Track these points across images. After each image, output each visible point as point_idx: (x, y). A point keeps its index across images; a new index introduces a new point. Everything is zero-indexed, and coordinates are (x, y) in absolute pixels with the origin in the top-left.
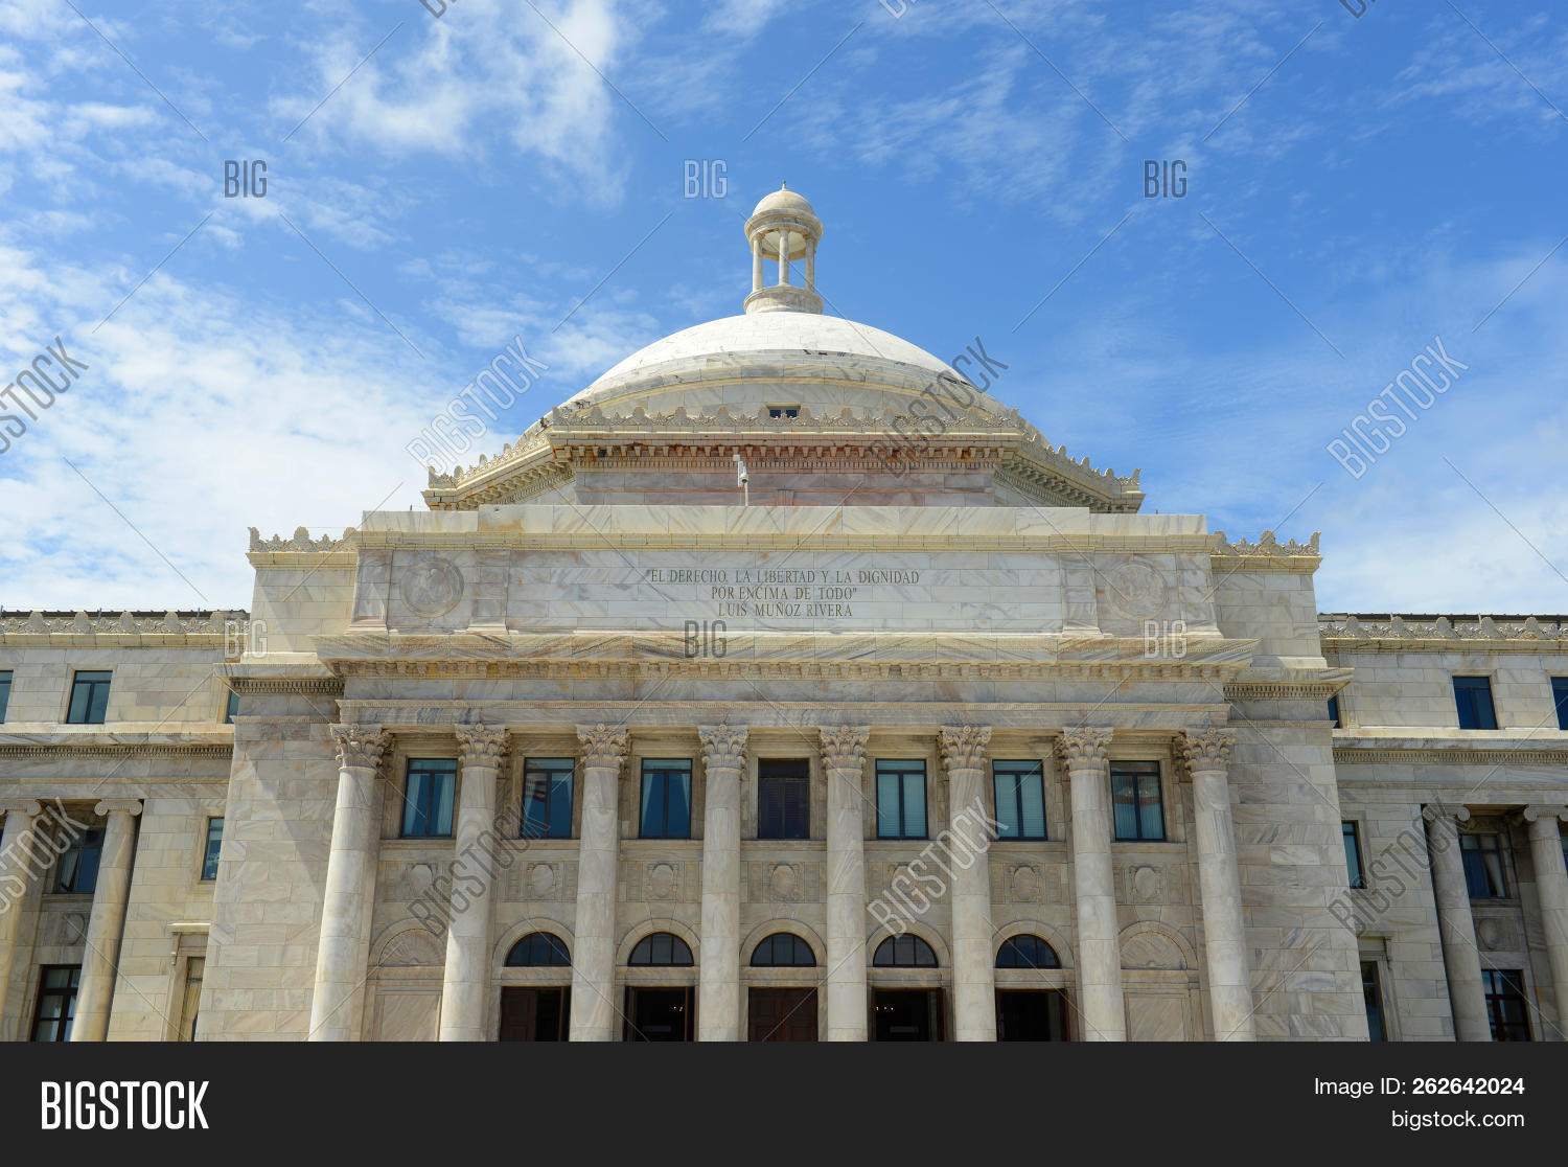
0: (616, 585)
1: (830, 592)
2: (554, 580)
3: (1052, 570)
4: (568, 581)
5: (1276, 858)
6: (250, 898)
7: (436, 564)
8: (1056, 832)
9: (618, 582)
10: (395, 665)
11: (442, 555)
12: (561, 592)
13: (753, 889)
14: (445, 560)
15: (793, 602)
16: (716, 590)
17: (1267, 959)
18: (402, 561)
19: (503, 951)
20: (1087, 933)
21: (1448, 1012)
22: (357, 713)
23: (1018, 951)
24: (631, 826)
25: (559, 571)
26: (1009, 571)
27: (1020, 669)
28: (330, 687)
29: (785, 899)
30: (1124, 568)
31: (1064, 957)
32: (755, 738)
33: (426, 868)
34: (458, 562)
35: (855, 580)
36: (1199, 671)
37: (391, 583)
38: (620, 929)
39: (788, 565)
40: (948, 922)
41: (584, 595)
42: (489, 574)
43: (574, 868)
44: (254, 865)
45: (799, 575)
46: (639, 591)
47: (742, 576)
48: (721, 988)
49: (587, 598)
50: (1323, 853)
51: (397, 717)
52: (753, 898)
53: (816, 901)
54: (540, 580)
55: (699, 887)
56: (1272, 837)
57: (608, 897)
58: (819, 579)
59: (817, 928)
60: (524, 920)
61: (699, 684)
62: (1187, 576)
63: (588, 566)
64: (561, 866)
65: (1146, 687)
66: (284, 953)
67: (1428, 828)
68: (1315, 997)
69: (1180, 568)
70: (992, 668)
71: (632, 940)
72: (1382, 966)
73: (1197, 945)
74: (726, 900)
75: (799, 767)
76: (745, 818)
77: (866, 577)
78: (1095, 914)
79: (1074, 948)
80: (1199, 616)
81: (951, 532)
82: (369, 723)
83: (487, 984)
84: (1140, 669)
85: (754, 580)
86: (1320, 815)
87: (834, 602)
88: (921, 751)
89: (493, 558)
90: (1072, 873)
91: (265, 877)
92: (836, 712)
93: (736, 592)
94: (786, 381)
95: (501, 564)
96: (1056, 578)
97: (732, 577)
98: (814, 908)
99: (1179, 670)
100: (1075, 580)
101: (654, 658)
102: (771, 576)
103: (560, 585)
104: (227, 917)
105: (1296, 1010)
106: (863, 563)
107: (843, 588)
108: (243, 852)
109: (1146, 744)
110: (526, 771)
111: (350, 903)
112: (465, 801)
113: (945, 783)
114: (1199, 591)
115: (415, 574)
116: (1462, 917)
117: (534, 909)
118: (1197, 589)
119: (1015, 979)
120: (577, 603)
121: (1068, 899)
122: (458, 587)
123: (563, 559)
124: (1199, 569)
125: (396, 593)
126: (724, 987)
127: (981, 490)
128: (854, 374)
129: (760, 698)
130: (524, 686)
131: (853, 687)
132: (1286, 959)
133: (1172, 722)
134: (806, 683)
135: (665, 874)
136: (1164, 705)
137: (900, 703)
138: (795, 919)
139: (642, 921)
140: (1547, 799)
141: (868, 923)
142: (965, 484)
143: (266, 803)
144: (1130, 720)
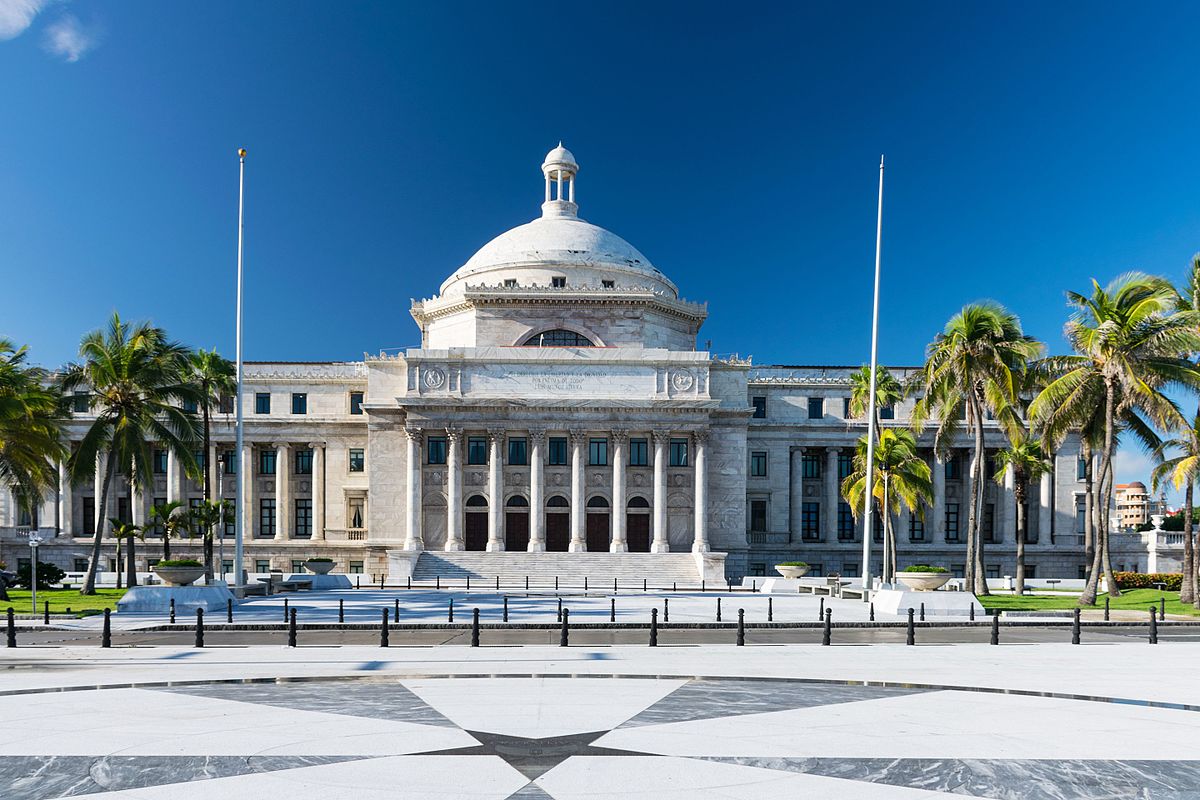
0: (499, 378)
1: (575, 381)
2: (477, 375)
3: (653, 373)
5: (723, 472)
7: (435, 369)
8: (650, 463)
9: (499, 376)
10: (424, 407)
11: (437, 366)
12: (479, 380)
13: (548, 482)
14: (438, 368)
15: (562, 385)
16: (534, 381)
17: (716, 505)
18: (422, 368)
19: (466, 501)
20: (656, 496)
21: (788, 518)
22: (412, 423)
23: (635, 502)
24: (506, 461)
25: (478, 372)
26: (638, 373)
27: (639, 410)
28: (402, 412)
29: (558, 486)
31: (650, 504)
32: (548, 431)
33: (437, 474)
34: (442, 369)
35: (584, 377)
36: (701, 410)
37: (420, 377)
38: (503, 495)
39: (560, 370)
40: (611, 493)
41: (488, 381)
42: (454, 373)
43: (486, 475)
45: (564, 375)
46: (507, 381)
47: (543, 376)
48: (537, 514)
50: (739, 470)
51: (426, 425)
52: (548, 485)
54: (474, 375)
55: (529, 482)
56: (723, 465)
57: (499, 485)
58: (571, 376)
59: (568, 494)
60: (472, 492)
61: (529, 414)
62: (701, 375)
63: (488, 370)
64: (482, 474)
65: (682, 416)
67: (791, 454)
68: (730, 516)
69: (698, 372)
70: (630, 409)
71: (508, 498)
72: (767, 503)
73: (691, 500)
74: (538, 486)
75: (563, 441)
76: (544, 459)
77: (587, 375)
79: (652, 502)
80: (703, 390)
81: (618, 359)
82: (416, 427)
83: (462, 512)
84: (681, 409)
85: (547, 376)
86: (738, 456)
87: (576, 385)
88: (605, 436)
89: (455, 367)
90: (652, 477)
92: (576, 425)
93: (541, 380)
94: (561, 266)
95: (458, 369)
96: (655, 376)
97: (540, 376)
98: (568, 488)
99: (694, 410)
100: (662, 376)
101: (513, 406)
102: (554, 374)
103: (479, 378)
105: (723, 521)
106: (586, 369)
109: (682, 434)
110: (469, 441)
111: (416, 486)
112: (450, 452)
113: (612, 447)
115: (428, 373)
116: (799, 487)
117: (475, 489)
119: (633, 511)
121: (651, 485)
122: (444, 379)
123: (479, 368)
125: (422, 381)
127: (638, 318)
128: (588, 263)
129: (550, 419)
130: (469, 415)
131: (582, 415)
132: (722, 505)
133: (691, 427)
134: (566, 414)
135: (518, 477)
136: (688, 422)
137: (598, 421)
138: (561, 492)
139: (512, 492)
140: (835, 444)
141: (586, 493)
142: (632, 315)
143: (382, 452)
144: (676, 427)
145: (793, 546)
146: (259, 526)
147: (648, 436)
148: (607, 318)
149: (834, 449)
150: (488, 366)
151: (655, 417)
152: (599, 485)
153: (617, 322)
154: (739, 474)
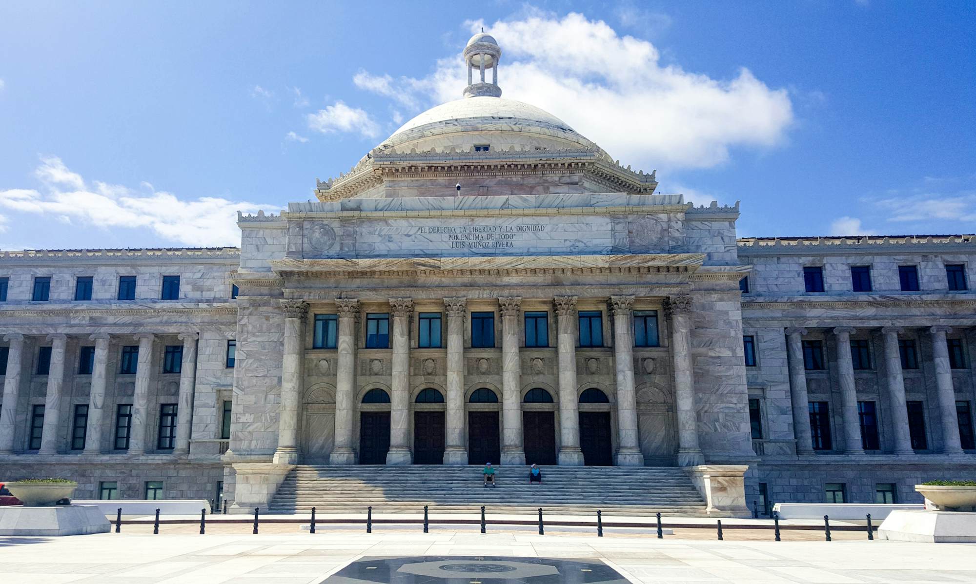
0: (406, 235)
1: (503, 236)
2: (377, 233)
3: (607, 223)
4: (383, 233)
5: (711, 353)
6: (250, 375)
7: (323, 226)
8: (607, 344)
9: (406, 233)
10: (307, 272)
11: (325, 222)
12: (380, 239)
13: (470, 369)
14: (327, 225)
15: (486, 241)
16: (450, 236)
17: (706, 397)
18: (307, 225)
19: (361, 397)
20: (620, 388)
21: (791, 421)
22: (291, 294)
23: (588, 395)
24: (415, 342)
25: (379, 229)
26: (587, 224)
27: (591, 270)
29: (484, 374)
30: (643, 221)
31: (611, 398)
32: (469, 302)
33: (325, 362)
34: (332, 226)
35: (515, 230)
36: (678, 269)
37: (303, 236)
38: (410, 387)
39: (483, 224)
40: (557, 384)
41: (391, 240)
42: (347, 230)
43: (391, 361)
44: (251, 361)
45: (488, 228)
46: (416, 237)
47: (462, 230)
48: (456, 412)
49: (392, 241)
50: (733, 351)
51: (310, 296)
52: (469, 373)
53: (498, 374)
54: (370, 233)
55: (445, 369)
56: (710, 344)
57: (406, 373)
58: (498, 229)
59: (499, 386)
60: (369, 384)
61: (443, 279)
62: (673, 224)
63: (392, 226)
64: (385, 360)
65: (651, 277)
66: (266, 398)
67: (787, 337)
68: (727, 414)
69: (669, 220)
71: (417, 392)
72: (761, 401)
73: (671, 391)
74: (458, 374)
75: (489, 316)
76: (466, 339)
77: (520, 229)
78: (624, 379)
79: (615, 395)
80: (678, 243)
82: (297, 299)
83: (354, 410)
84: (649, 268)
85: (468, 231)
86: (733, 333)
87: (505, 241)
88: (545, 308)
89: (349, 223)
90: (614, 362)
91: (255, 366)
92: (506, 293)
93: (460, 237)
94: (483, 132)
95: (353, 226)
96: (609, 227)
97: (458, 231)
98: (497, 377)
99: (668, 269)
100: (619, 228)
101: (423, 268)
102: (476, 229)
103: (380, 235)
104: (240, 383)
105: (717, 420)
106: (519, 221)
107: (509, 234)
108: (246, 356)
109: (650, 303)
110: (368, 319)
111: (293, 377)
112: (341, 333)
113: (556, 322)
114: (679, 231)
115: (314, 232)
116: (801, 378)
117: (374, 379)
118: (677, 230)
119: (589, 407)
120: (388, 243)
121: (613, 373)
122: (333, 237)
123: (380, 223)
124: (679, 220)
125: (306, 240)
126: (458, 411)
127: (577, 183)
128: (516, 128)
129: (471, 285)
130: (365, 281)
131: (514, 279)
132: (713, 398)
133: (664, 292)
134: (493, 279)
135: (430, 364)
136: (658, 285)
137: (535, 286)
138: (489, 382)
139: (421, 383)
140: (845, 323)
141: (521, 384)
142: (568, 180)
143: (254, 335)
144: (642, 292)
145: (803, 459)
146: (112, 438)
147: (603, 307)
148: (539, 184)
149: (844, 330)
150: (391, 221)
151: (613, 278)
152: (539, 373)
153: (552, 189)
154: (734, 355)
